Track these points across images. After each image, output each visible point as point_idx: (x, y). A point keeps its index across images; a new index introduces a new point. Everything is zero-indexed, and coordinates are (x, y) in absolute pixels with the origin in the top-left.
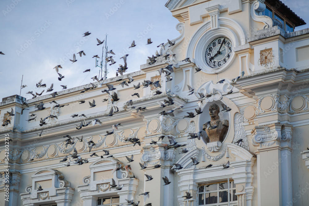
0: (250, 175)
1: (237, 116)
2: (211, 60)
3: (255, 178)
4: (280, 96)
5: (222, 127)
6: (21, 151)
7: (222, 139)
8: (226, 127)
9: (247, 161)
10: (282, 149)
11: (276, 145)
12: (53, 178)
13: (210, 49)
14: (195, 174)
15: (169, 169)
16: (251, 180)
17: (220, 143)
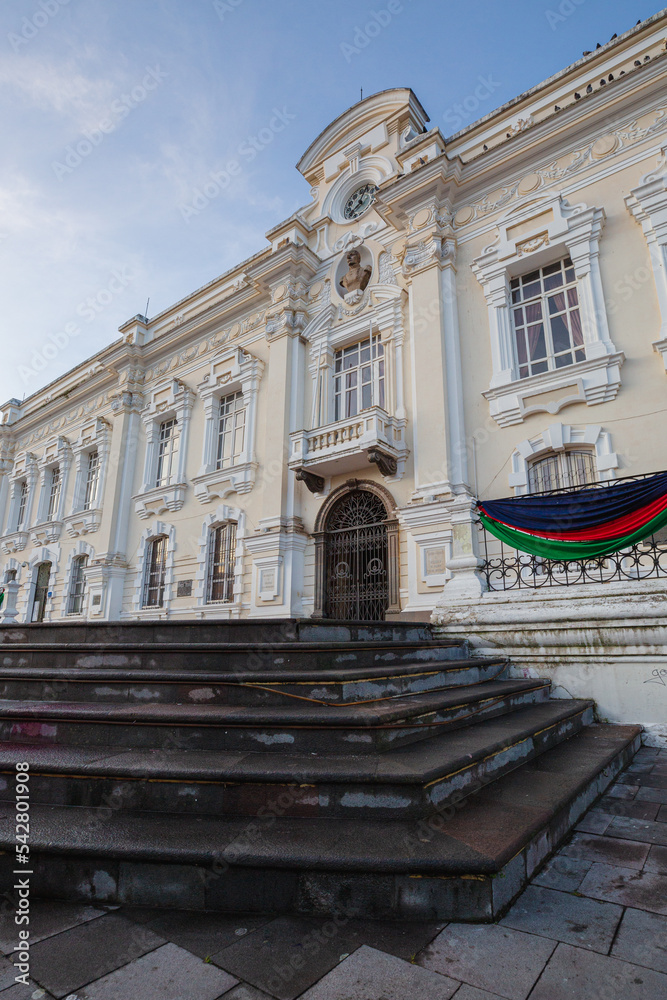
0: (400, 315)
1: (383, 256)
2: (350, 213)
3: (406, 320)
4: (439, 209)
5: (364, 274)
6: (144, 372)
7: (363, 288)
8: (368, 273)
9: (396, 299)
10: (442, 269)
11: (435, 260)
12: (172, 385)
13: (350, 204)
14: (330, 335)
15: (297, 338)
16: (400, 322)
17: (361, 292)
